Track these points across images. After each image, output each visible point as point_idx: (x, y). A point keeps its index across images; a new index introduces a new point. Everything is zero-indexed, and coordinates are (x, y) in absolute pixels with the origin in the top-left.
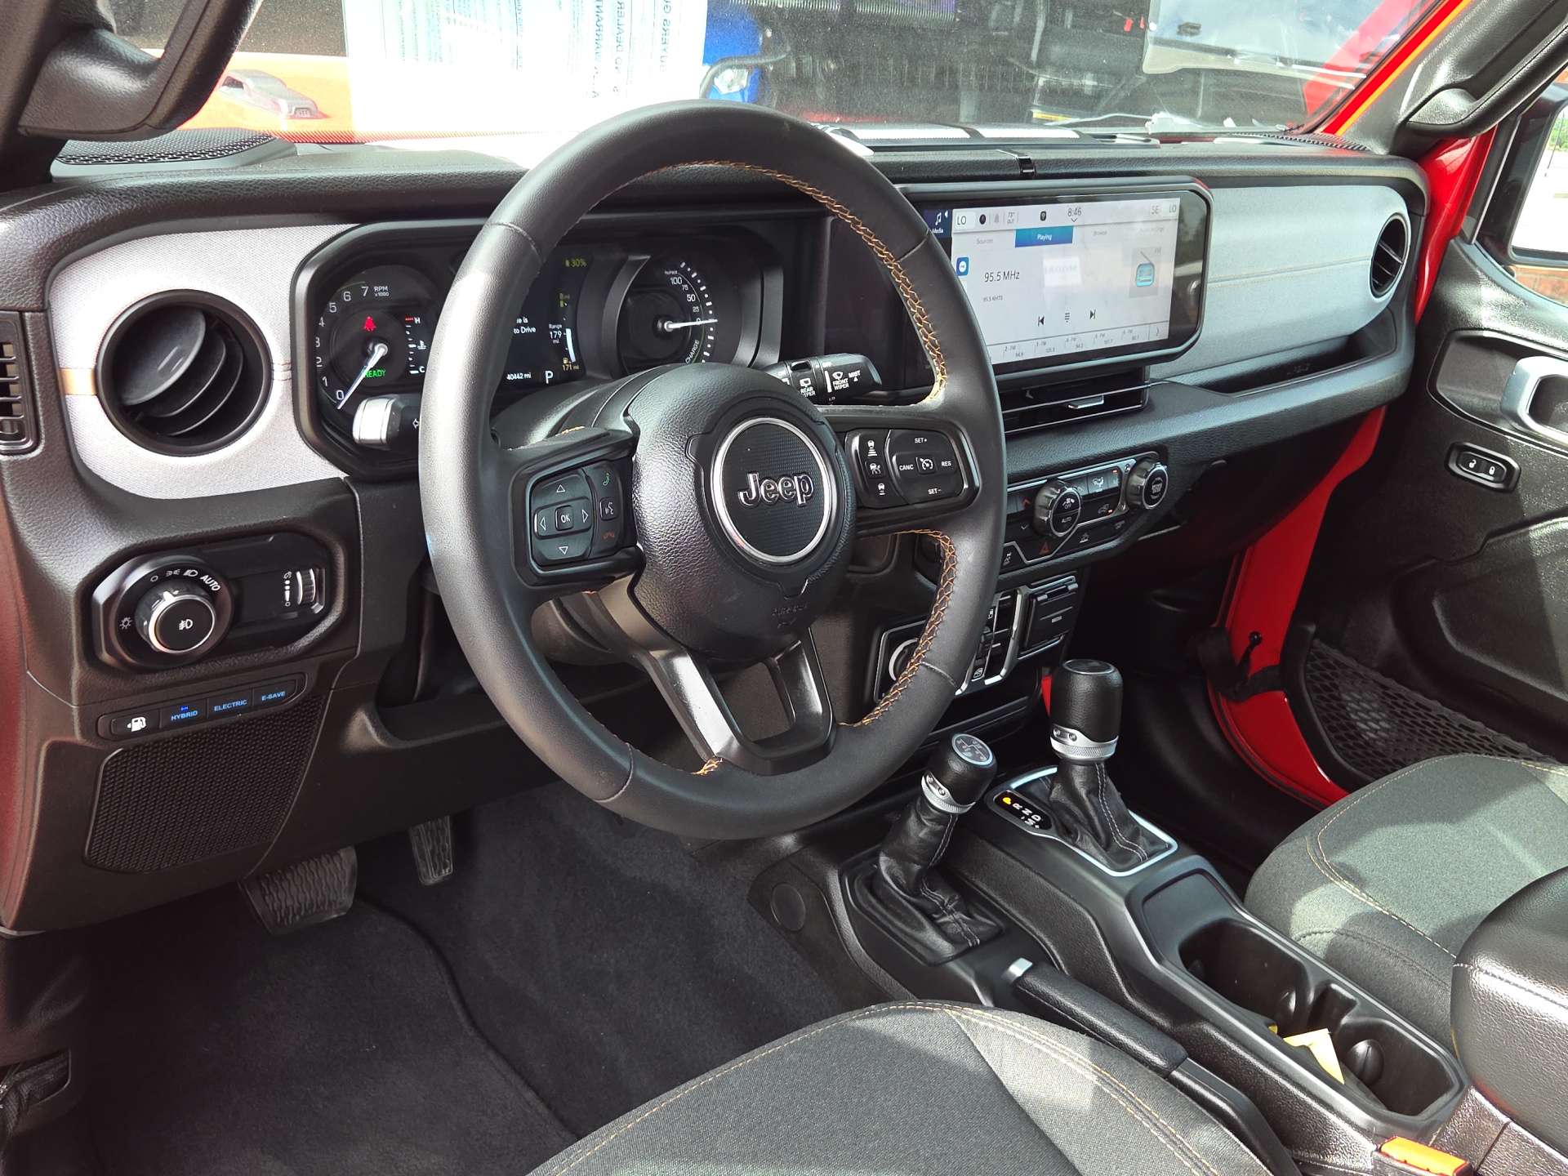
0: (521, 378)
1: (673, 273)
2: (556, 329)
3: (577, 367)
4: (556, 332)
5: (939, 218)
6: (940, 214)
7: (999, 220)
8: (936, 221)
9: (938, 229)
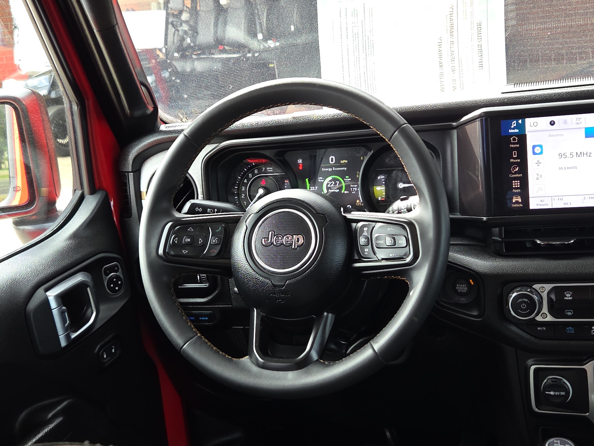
3: (363, 204)
4: (354, 188)
5: (514, 124)
6: (515, 122)
7: (568, 123)
8: (512, 125)
9: (514, 130)
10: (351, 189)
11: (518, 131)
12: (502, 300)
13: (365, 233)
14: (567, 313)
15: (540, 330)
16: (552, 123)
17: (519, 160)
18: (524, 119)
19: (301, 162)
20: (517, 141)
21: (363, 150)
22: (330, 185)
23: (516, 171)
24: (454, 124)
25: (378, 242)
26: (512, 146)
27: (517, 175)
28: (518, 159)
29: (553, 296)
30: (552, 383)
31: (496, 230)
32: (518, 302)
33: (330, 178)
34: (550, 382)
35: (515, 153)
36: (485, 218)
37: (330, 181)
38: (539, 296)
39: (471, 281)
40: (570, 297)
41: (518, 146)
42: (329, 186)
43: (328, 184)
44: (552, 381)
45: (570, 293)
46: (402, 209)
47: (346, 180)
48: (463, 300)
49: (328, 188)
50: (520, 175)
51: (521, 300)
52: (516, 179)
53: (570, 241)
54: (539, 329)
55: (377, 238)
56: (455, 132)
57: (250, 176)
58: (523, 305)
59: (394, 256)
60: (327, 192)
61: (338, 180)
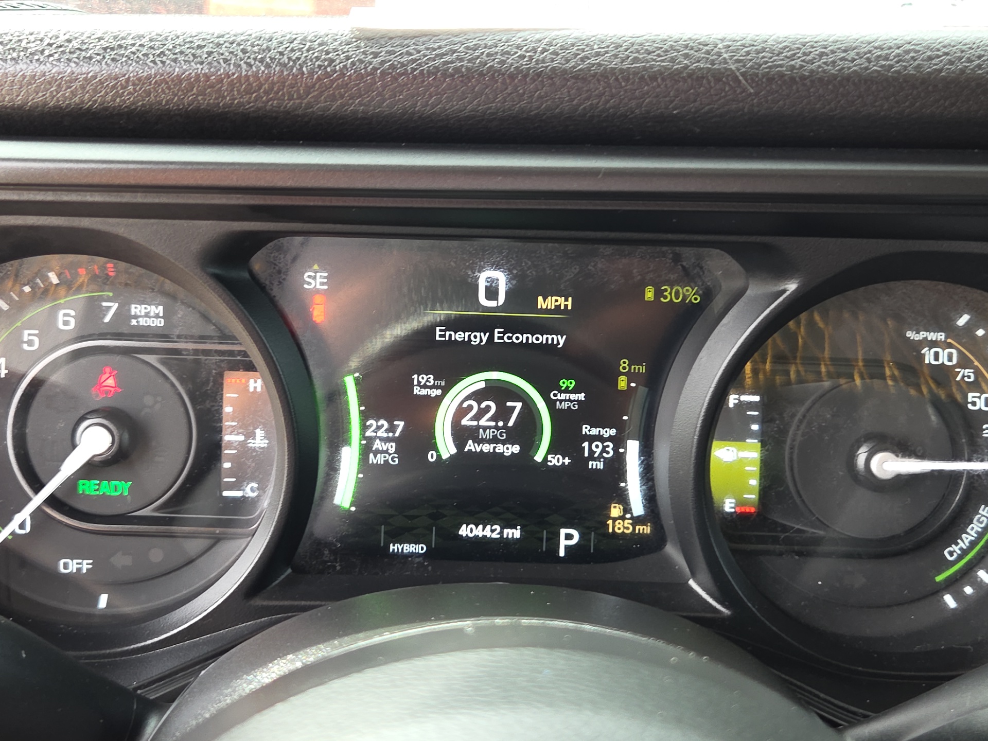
0: (495, 535)
1: (932, 336)
2: (600, 438)
3: (646, 529)
4: (601, 444)
10: (586, 445)
19: (318, 287)
22: (477, 417)
33: (476, 382)
37: (478, 396)
42: (466, 421)
43: (461, 412)
47: (561, 401)
49: (461, 434)
57: (30, 343)
60: (453, 450)
61: (517, 394)
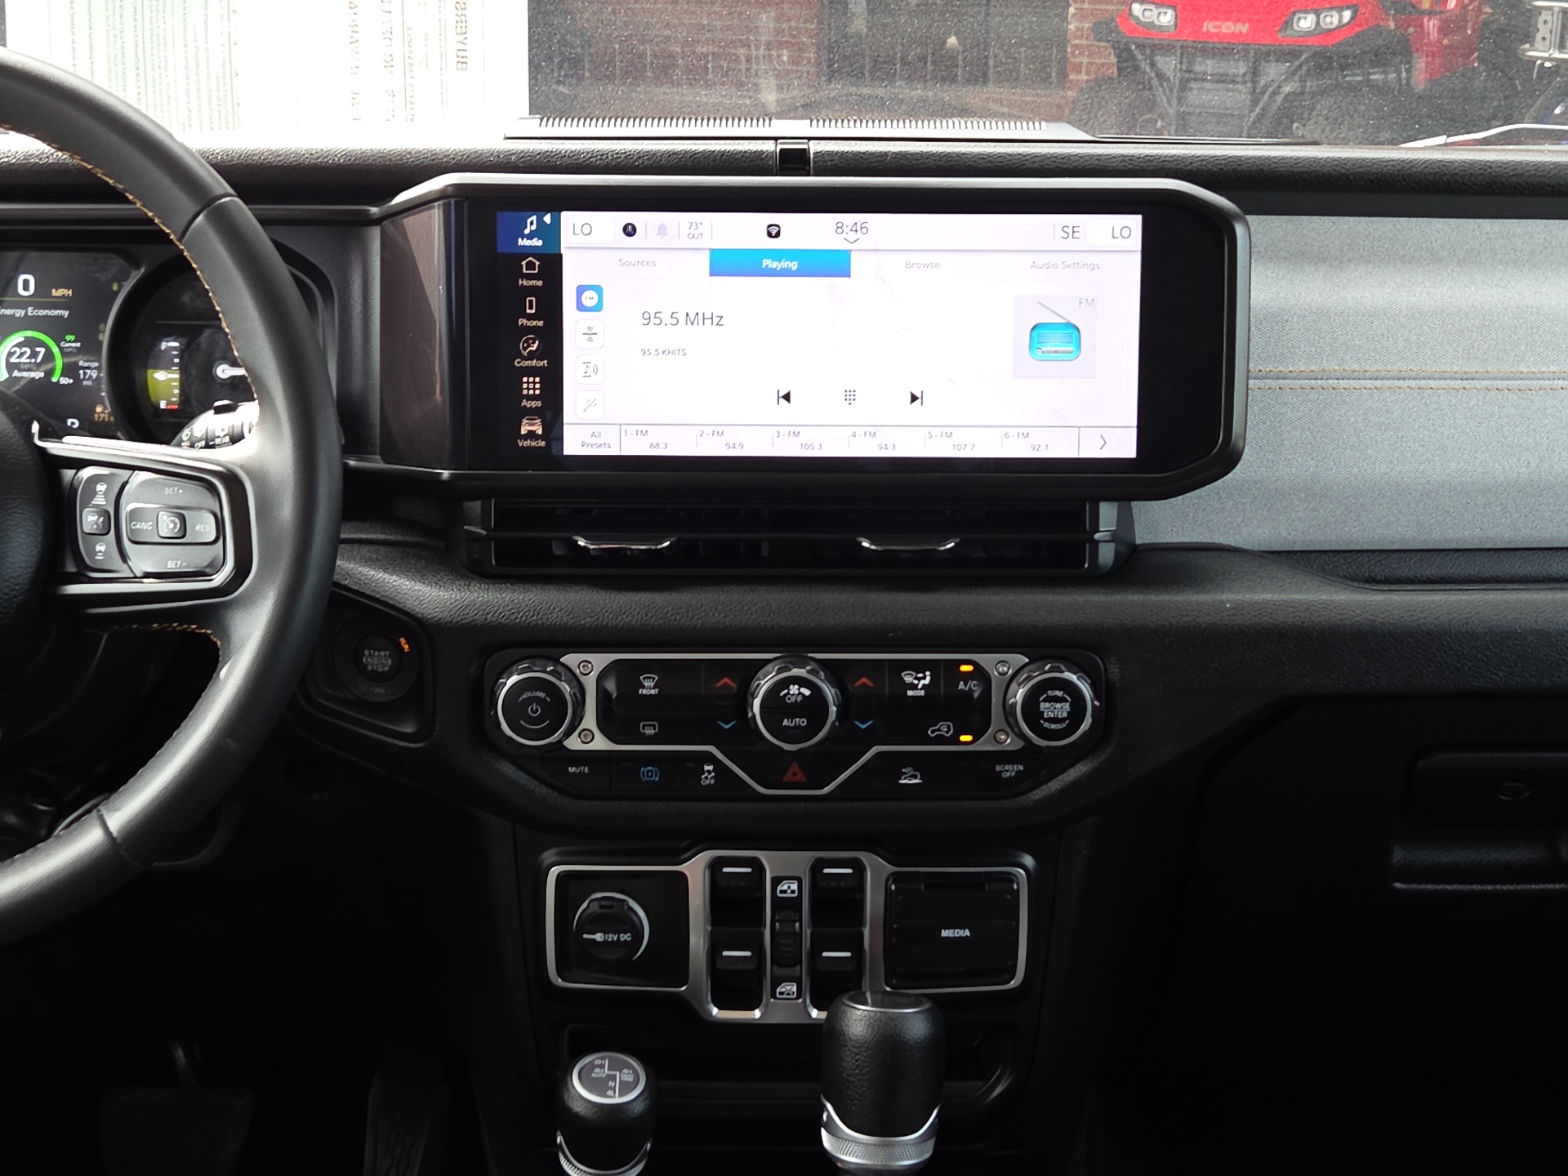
2: (88, 368)
4: (88, 371)
5: (532, 223)
6: (534, 218)
7: (668, 232)
8: (526, 227)
9: (531, 239)
10: (81, 372)
11: (540, 243)
12: (482, 694)
13: (99, 500)
14: (644, 729)
15: (574, 773)
16: (630, 230)
17: (541, 323)
18: (558, 213)
20: (536, 271)
21: (116, 263)
22: (20, 357)
23: (530, 351)
24: (374, 210)
25: (134, 525)
26: (525, 282)
27: (534, 363)
28: (539, 320)
29: (611, 686)
30: (599, 911)
31: (476, 506)
32: (520, 700)
33: (19, 337)
34: (595, 907)
35: (531, 302)
36: (446, 474)
37: (19, 345)
38: (575, 683)
39: (403, 640)
40: (654, 688)
41: (540, 283)
42: (13, 360)
43: (10, 354)
44: (601, 907)
45: (654, 679)
46: (219, 437)
47: (67, 347)
48: (379, 693)
49: (10, 367)
50: (541, 364)
51: (530, 694)
52: (531, 372)
53: (662, 544)
54: (572, 770)
55: (134, 515)
56: (375, 235)
58: (532, 708)
59: (178, 566)
60: (6, 375)
61: (42, 344)
